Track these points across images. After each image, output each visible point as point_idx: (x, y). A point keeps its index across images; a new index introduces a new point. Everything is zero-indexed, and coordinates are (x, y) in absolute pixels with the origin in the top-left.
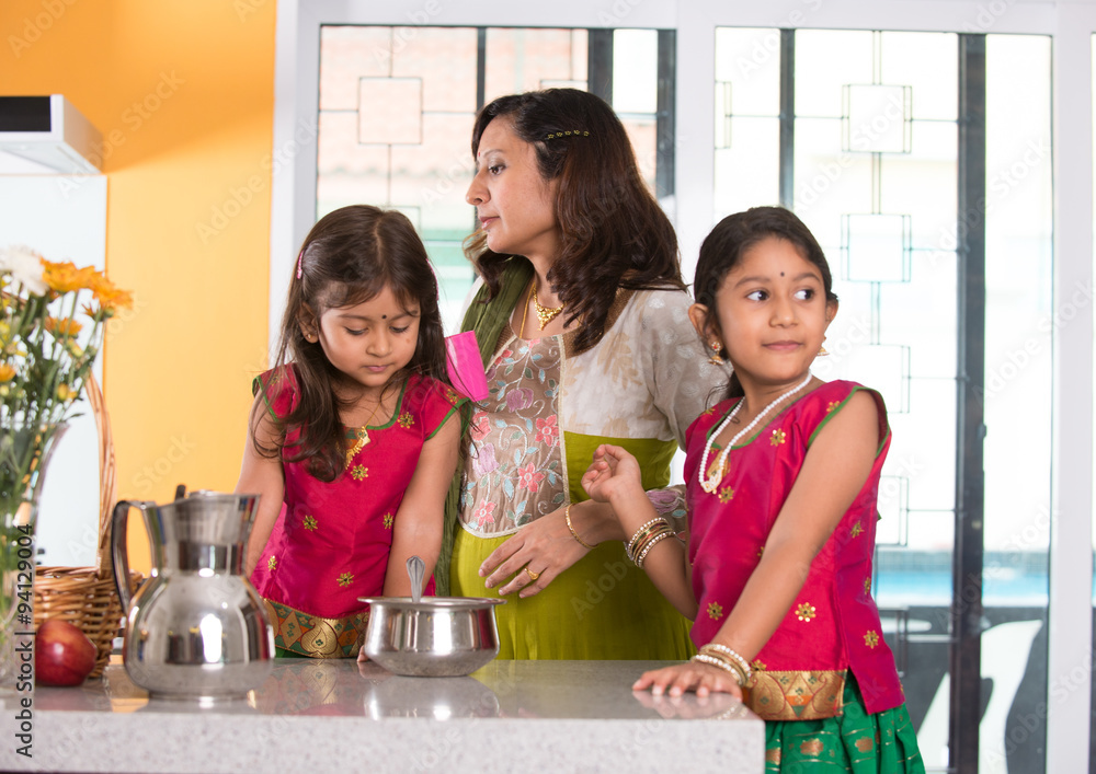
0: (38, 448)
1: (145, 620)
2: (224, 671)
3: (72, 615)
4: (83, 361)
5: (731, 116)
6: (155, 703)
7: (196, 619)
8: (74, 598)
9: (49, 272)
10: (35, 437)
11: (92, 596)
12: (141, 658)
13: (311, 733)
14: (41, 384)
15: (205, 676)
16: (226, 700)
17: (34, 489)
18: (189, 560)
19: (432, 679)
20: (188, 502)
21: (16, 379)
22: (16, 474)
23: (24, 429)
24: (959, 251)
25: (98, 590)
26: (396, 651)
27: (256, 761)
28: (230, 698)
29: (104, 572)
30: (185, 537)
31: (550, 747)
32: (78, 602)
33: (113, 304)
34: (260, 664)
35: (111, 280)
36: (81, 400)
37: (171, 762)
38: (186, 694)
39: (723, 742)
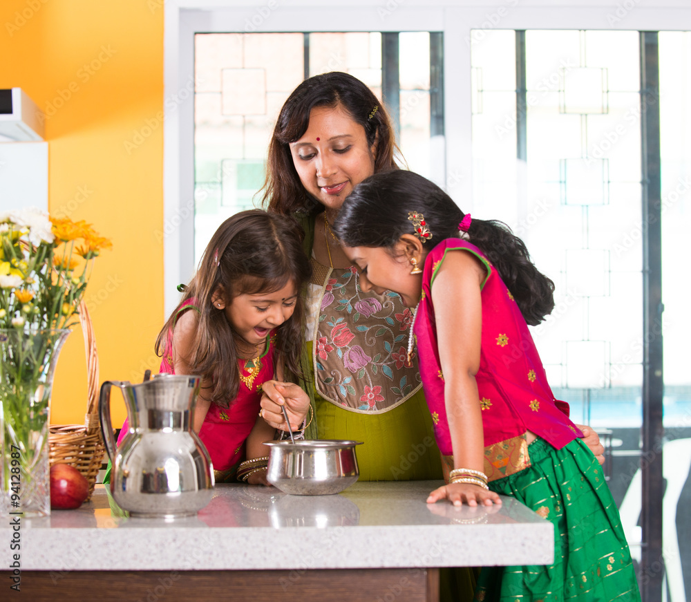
0: (49, 347)
1: (126, 463)
2: (182, 497)
3: (69, 459)
4: (79, 287)
5: (482, 91)
6: (134, 520)
7: (162, 461)
8: (71, 448)
9: (55, 226)
10: (47, 340)
11: (83, 446)
12: (124, 489)
13: (247, 539)
14: (50, 303)
15: (169, 501)
16: (183, 517)
17: (46, 375)
18: (155, 422)
19: (315, 497)
20: (154, 382)
21: (33, 301)
22: (34, 365)
23: (39, 334)
24: (643, 183)
25: (87, 442)
26: (289, 478)
27: (210, 559)
28: (185, 515)
29: (91, 429)
30: (152, 407)
31: (409, 544)
32: (74, 450)
33: (98, 247)
34: (206, 492)
35: (97, 231)
36: (78, 313)
37: (152, 561)
38: (156, 513)
39: (526, 538)
